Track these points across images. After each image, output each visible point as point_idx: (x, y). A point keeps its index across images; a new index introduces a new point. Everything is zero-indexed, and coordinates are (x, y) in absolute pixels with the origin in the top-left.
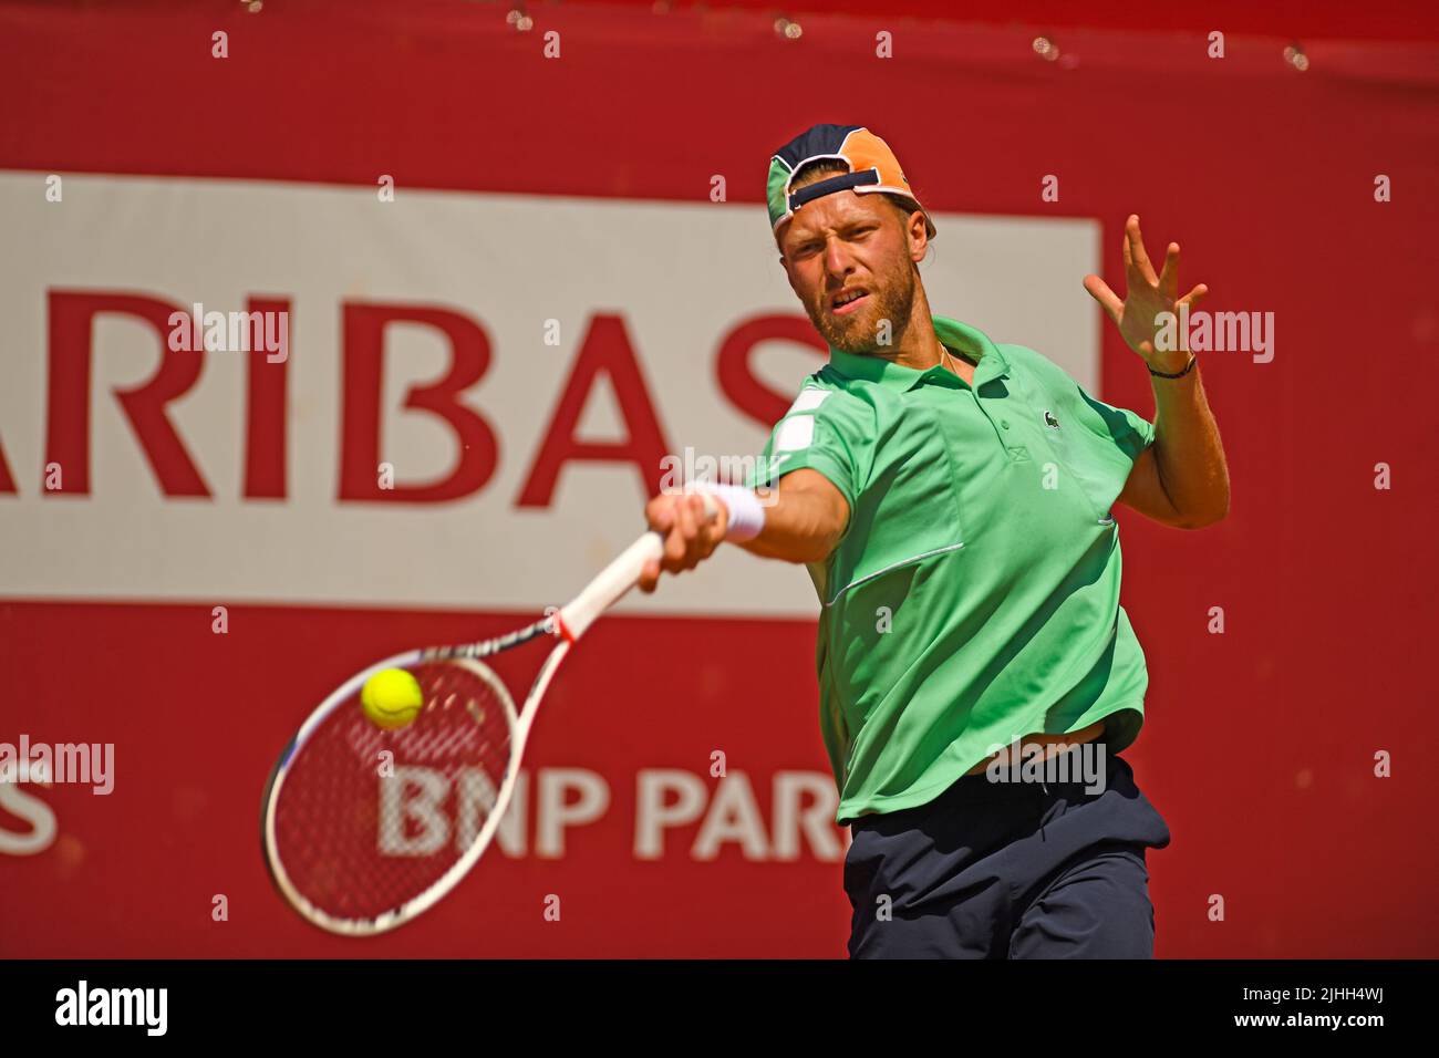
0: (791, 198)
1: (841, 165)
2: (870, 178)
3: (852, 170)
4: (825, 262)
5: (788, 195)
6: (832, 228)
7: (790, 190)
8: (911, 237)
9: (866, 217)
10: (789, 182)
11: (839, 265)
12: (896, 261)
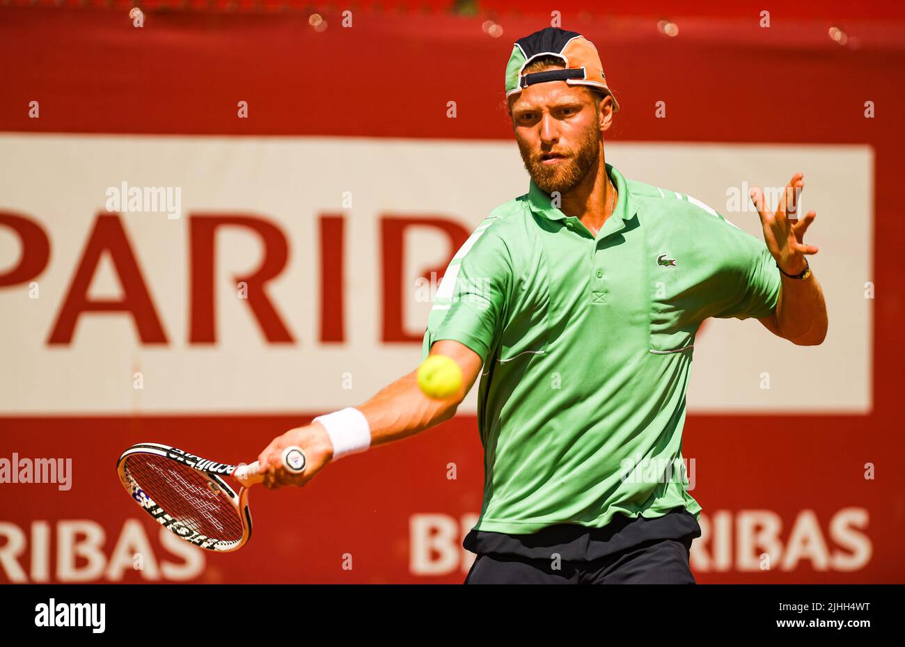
0: (522, 78)
1: (560, 62)
2: (579, 74)
3: (567, 67)
4: (540, 132)
5: (520, 76)
6: (547, 106)
7: (522, 73)
8: (601, 115)
9: (572, 102)
10: (523, 67)
11: (548, 135)
12: (588, 135)
